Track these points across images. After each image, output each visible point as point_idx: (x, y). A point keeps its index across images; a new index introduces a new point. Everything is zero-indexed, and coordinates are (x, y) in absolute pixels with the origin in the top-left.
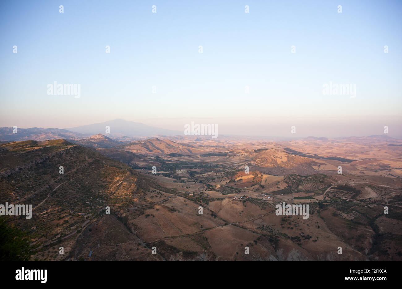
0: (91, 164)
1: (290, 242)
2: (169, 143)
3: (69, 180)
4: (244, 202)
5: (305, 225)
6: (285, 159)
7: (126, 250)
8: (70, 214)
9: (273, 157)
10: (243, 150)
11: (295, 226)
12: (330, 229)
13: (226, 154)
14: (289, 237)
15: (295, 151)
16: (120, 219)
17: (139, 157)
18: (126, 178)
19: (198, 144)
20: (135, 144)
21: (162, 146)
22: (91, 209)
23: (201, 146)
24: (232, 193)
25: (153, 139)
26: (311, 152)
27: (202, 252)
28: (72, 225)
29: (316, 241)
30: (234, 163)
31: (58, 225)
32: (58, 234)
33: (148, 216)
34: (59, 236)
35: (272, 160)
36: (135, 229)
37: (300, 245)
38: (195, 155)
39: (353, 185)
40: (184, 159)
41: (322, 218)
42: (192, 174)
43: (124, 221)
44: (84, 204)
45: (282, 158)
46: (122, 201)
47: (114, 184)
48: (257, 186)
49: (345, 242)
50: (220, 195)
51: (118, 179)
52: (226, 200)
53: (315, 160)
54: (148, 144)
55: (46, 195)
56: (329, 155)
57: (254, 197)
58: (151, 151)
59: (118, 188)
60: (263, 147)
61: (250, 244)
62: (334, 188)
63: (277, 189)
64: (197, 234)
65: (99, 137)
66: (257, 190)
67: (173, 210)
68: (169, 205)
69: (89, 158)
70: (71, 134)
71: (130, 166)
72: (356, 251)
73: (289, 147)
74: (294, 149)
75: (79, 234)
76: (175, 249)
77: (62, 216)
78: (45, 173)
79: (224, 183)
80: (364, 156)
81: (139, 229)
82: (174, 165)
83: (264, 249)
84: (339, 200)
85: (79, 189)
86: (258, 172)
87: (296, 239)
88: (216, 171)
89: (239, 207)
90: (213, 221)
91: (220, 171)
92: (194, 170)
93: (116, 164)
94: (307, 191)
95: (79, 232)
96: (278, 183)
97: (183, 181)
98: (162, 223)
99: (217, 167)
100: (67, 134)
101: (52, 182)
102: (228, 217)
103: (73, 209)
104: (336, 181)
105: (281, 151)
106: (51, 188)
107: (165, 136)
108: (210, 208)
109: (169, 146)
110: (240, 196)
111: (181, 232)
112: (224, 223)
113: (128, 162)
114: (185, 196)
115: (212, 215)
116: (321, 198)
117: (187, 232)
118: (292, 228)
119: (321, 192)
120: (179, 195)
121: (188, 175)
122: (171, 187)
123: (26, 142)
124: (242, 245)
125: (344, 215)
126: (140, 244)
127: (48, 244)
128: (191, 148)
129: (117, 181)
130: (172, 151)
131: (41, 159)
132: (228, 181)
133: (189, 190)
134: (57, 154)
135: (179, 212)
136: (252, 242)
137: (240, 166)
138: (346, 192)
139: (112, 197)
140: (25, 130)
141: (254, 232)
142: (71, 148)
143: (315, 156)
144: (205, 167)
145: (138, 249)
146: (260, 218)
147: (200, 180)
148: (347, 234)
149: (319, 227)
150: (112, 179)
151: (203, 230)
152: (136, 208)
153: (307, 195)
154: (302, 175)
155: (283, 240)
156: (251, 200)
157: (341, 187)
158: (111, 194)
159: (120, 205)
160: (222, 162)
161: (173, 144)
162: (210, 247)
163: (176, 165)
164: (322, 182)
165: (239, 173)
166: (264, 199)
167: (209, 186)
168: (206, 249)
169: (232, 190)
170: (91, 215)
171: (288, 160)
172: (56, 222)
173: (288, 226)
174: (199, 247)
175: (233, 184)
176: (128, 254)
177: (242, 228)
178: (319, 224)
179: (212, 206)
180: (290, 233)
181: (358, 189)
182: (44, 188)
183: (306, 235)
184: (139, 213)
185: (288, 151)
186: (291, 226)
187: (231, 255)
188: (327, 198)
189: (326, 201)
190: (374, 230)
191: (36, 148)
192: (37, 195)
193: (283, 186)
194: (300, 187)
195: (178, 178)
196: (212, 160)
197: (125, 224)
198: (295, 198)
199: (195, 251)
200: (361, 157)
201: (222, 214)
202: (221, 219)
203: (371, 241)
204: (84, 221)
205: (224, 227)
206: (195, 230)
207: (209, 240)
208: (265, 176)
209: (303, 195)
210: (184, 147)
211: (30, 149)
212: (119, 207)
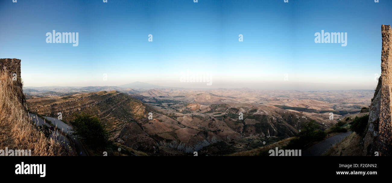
0: (126, 101)
1: (212, 133)
2: (159, 91)
3: (118, 107)
4: (192, 117)
5: (218, 125)
6: (210, 98)
7: (141, 137)
8: (119, 121)
9: (204, 97)
10: (192, 94)
11: (214, 126)
12: (228, 126)
13: (184, 97)
14: (212, 131)
15: (214, 95)
16: (138, 124)
17: (146, 98)
18: (141, 107)
19: (172, 92)
20: (145, 92)
21: (156, 93)
22: (127, 119)
23: (173, 93)
24: (187, 113)
25: (152, 90)
26: (221, 95)
27: (174, 140)
28: (119, 125)
29: (223, 131)
30: (188, 100)
31: (114, 124)
32: (114, 128)
33: (150, 123)
34: (115, 129)
35: (204, 98)
36: (145, 129)
37: (216, 134)
38: (170, 97)
39: (236, 107)
40: (166, 99)
41: (225, 122)
42: (169, 105)
43: (140, 125)
44: (124, 117)
45: (208, 97)
46: (139, 117)
47: (136, 109)
48: (198, 110)
49: (234, 130)
50: (182, 115)
51: (137, 107)
52: (185, 116)
53: (222, 98)
54: (150, 92)
55: (110, 112)
56: (227, 96)
57: (197, 115)
58: (151, 95)
59: (137, 111)
60: (200, 93)
61: (195, 135)
62: (229, 109)
63: (206, 111)
64: (172, 132)
65: (129, 89)
66: (198, 112)
67: (161, 121)
68: (160, 119)
69: (126, 98)
70: (118, 88)
71: (142, 101)
72: (238, 133)
73: (211, 93)
74: (213, 93)
75: (122, 129)
76: (162, 138)
77: (116, 121)
78: (109, 104)
79: (183, 109)
80: (240, 96)
81: (146, 129)
82: (161, 101)
83: (201, 137)
84: (231, 114)
85: (122, 110)
86: (198, 104)
87: (215, 132)
88: (180, 104)
89: (191, 120)
90: (179, 126)
91: (182, 104)
92: (170, 103)
93: (137, 101)
94: (219, 111)
95: (122, 128)
96: (207, 108)
97: (165, 108)
98: (156, 127)
99: (180, 102)
100: (117, 88)
101: (112, 107)
102: (185, 124)
103: (120, 119)
104: (230, 106)
105: (208, 95)
106: (112, 110)
107: (157, 89)
108: (177, 120)
109: (159, 93)
110: (191, 114)
111: (165, 131)
112: (184, 126)
113: (142, 100)
114: (166, 115)
115: (178, 123)
116: (224, 113)
117: (167, 131)
118: (213, 127)
119: (224, 111)
120: (163, 115)
121: (168, 106)
122: (160, 111)
123: (103, 92)
124: (192, 136)
125: (233, 120)
126: (147, 135)
127: (111, 131)
128: (168, 94)
129: (137, 108)
130: (161, 95)
131: (108, 98)
132: (185, 108)
133: (168, 112)
134: (113, 96)
135: (164, 122)
136: (196, 134)
137: (190, 101)
138: (234, 110)
139: (135, 115)
140: (102, 87)
141: (197, 130)
142: (119, 94)
143: (222, 96)
144: (175, 102)
145: (146, 137)
146: (200, 124)
147: (173, 108)
148: (234, 127)
149: (224, 126)
150: (135, 107)
151: (175, 130)
152: (145, 120)
153: (219, 113)
154: (217, 104)
155: (209, 133)
156: (195, 116)
157: (232, 109)
158: (135, 113)
159: (138, 118)
160: (182, 100)
161: (161, 92)
162: (178, 137)
163: (162, 101)
164: (225, 107)
165: (190, 104)
166: (201, 115)
167: (177, 110)
168: (176, 138)
169: (187, 112)
170: (126, 121)
171: (211, 98)
172: (114, 123)
173: (212, 126)
174: (173, 138)
175: (187, 109)
176: (142, 139)
177: (192, 128)
178: (224, 124)
179: (178, 119)
180: (212, 129)
181: (238, 109)
182: (109, 110)
183: (219, 129)
184: (146, 122)
185: (211, 94)
186: (213, 126)
187: (187, 141)
188: (227, 113)
189: (226, 115)
190: (244, 124)
191: (106, 94)
192: (107, 112)
193: (209, 109)
194: (216, 110)
195: (163, 107)
196: (178, 99)
197: (141, 126)
198: (214, 114)
199: (171, 139)
200: (239, 96)
201: (183, 123)
202: (183, 125)
203: (243, 128)
204: (124, 124)
205: (184, 129)
206: (171, 130)
207: (177, 134)
208: (201, 106)
209: (217, 113)
210: (166, 93)
211: (104, 94)
212: (138, 119)
